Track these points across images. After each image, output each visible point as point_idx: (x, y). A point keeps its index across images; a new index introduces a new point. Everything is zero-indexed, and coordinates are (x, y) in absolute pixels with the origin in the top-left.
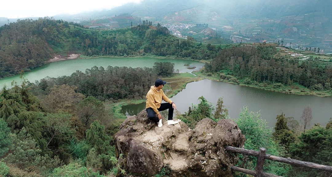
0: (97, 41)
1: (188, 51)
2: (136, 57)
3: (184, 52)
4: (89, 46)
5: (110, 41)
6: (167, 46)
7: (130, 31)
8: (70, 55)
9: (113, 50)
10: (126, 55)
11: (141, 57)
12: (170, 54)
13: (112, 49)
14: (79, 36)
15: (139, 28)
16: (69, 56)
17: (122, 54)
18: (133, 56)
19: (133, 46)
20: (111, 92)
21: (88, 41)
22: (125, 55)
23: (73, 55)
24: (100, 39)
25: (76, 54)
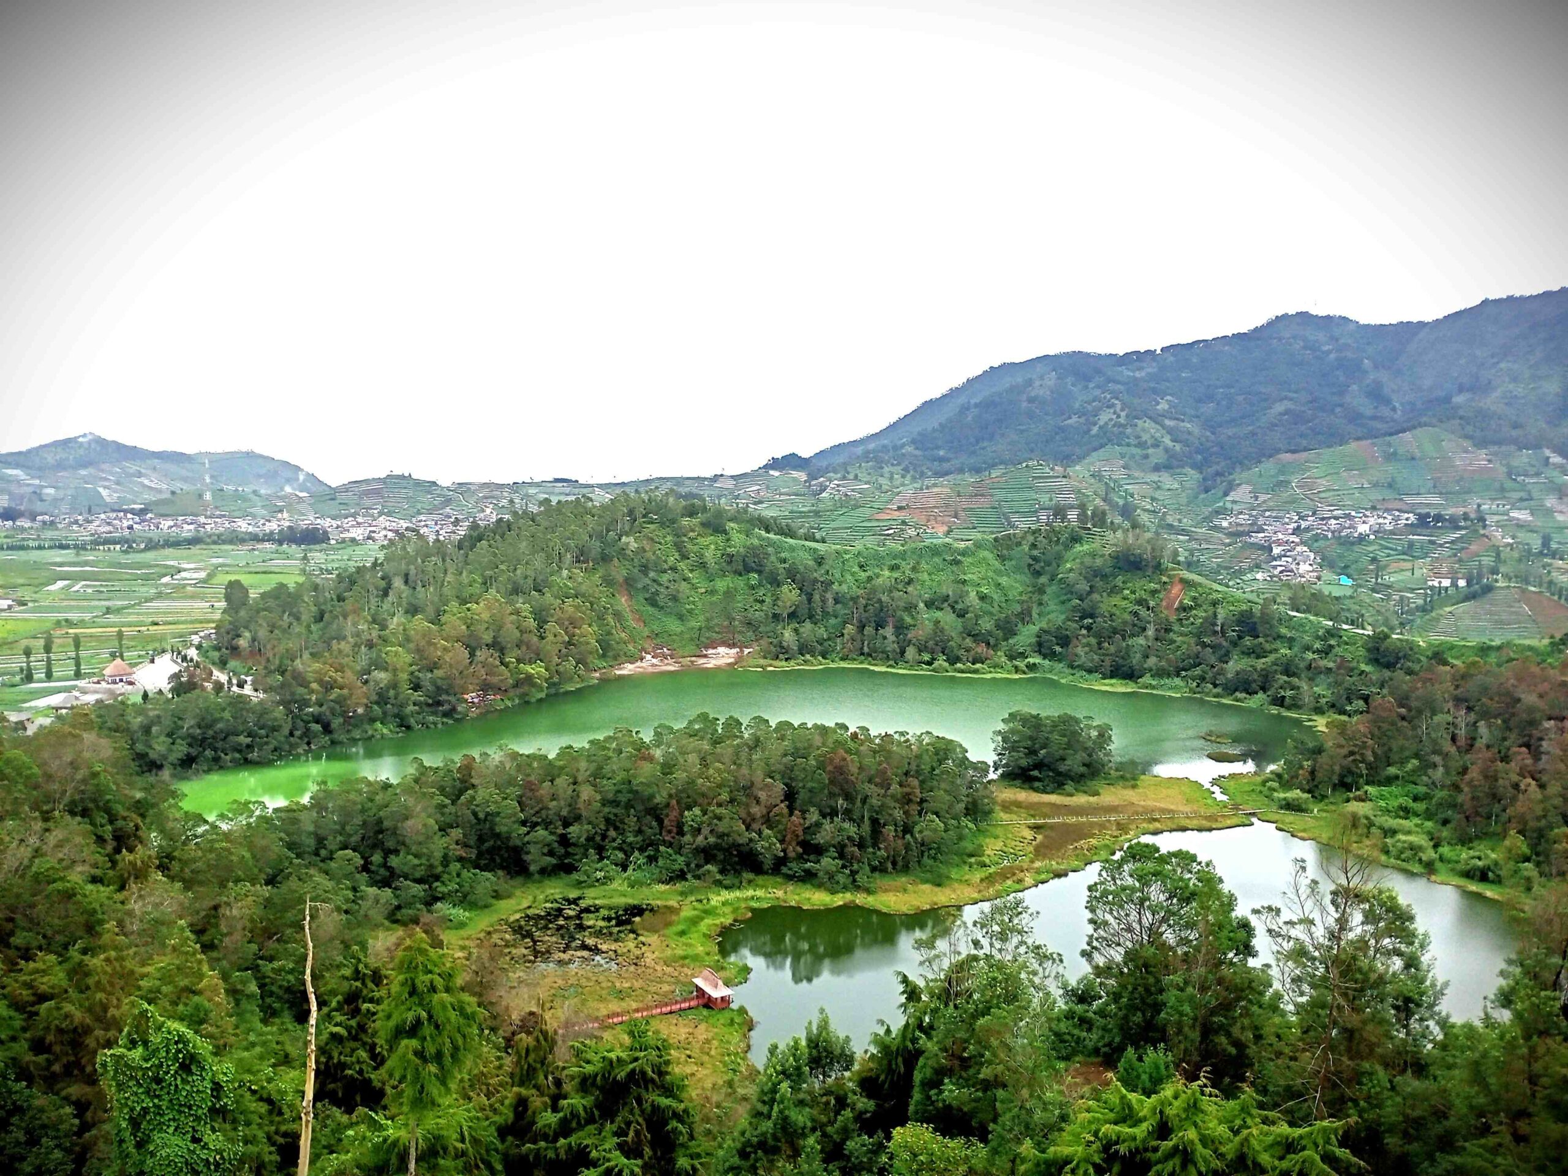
0: (829, 596)
1: (1260, 664)
2: (989, 676)
3: (1235, 665)
4: (792, 616)
5: (885, 598)
6: (1150, 632)
7: (986, 554)
8: (711, 651)
9: (893, 638)
10: (946, 664)
11: (1016, 676)
12: (1160, 673)
13: (889, 631)
14: (760, 572)
15: (1031, 538)
16: (705, 656)
17: (926, 657)
18: (976, 671)
19: (986, 625)
20: (712, 840)
21: (790, 595)
22: (941, 662)
23: (722, 650)
24: (847, 586)
25: (731, 646)
